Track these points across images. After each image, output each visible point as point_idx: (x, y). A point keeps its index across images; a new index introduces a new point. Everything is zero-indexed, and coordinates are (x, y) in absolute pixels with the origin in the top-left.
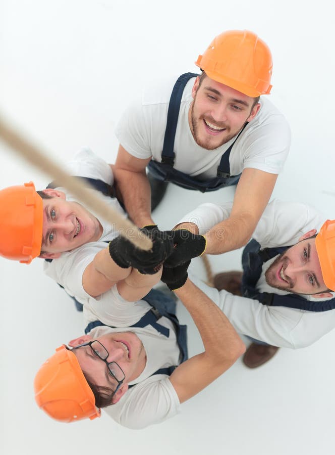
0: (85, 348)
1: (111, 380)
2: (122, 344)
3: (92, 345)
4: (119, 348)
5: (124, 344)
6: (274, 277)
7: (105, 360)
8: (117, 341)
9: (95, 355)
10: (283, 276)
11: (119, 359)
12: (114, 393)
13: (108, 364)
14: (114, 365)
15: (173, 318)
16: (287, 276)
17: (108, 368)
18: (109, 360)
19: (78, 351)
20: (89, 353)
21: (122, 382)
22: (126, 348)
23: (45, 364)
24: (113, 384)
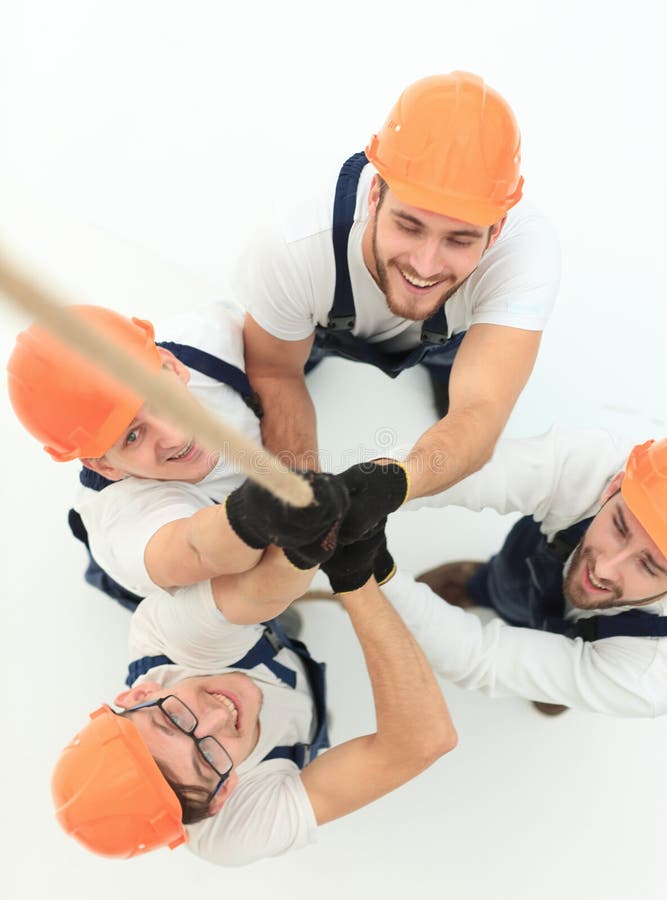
0: (151, 712)
1: (206, 772)
2: (223, 698)
3: (164, 704)
4: (216, 707)
5: (227, 697)
6: (582, 590)
7: (191, 734)
8: (211, 693)
9: (171, 724)
10: (596, 582)
11: (219, 729)
12: (212, 796)
13: (197, 741)
14: (210, 742)
15: (301, 651)
16: (603, 580)
17: (199, 750)
18: (199, 733)
19: (135, 716)
20: (160, 720)
21: (226, 775)
22: (232, 706)
23: (71, 747)
24: (208, 780)
